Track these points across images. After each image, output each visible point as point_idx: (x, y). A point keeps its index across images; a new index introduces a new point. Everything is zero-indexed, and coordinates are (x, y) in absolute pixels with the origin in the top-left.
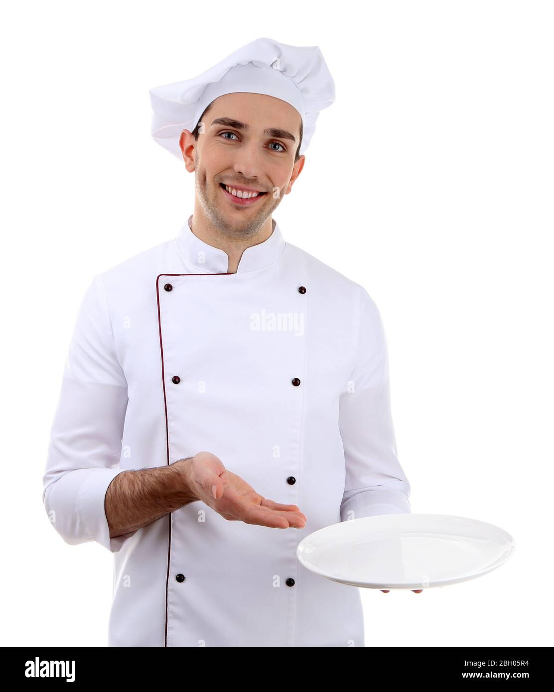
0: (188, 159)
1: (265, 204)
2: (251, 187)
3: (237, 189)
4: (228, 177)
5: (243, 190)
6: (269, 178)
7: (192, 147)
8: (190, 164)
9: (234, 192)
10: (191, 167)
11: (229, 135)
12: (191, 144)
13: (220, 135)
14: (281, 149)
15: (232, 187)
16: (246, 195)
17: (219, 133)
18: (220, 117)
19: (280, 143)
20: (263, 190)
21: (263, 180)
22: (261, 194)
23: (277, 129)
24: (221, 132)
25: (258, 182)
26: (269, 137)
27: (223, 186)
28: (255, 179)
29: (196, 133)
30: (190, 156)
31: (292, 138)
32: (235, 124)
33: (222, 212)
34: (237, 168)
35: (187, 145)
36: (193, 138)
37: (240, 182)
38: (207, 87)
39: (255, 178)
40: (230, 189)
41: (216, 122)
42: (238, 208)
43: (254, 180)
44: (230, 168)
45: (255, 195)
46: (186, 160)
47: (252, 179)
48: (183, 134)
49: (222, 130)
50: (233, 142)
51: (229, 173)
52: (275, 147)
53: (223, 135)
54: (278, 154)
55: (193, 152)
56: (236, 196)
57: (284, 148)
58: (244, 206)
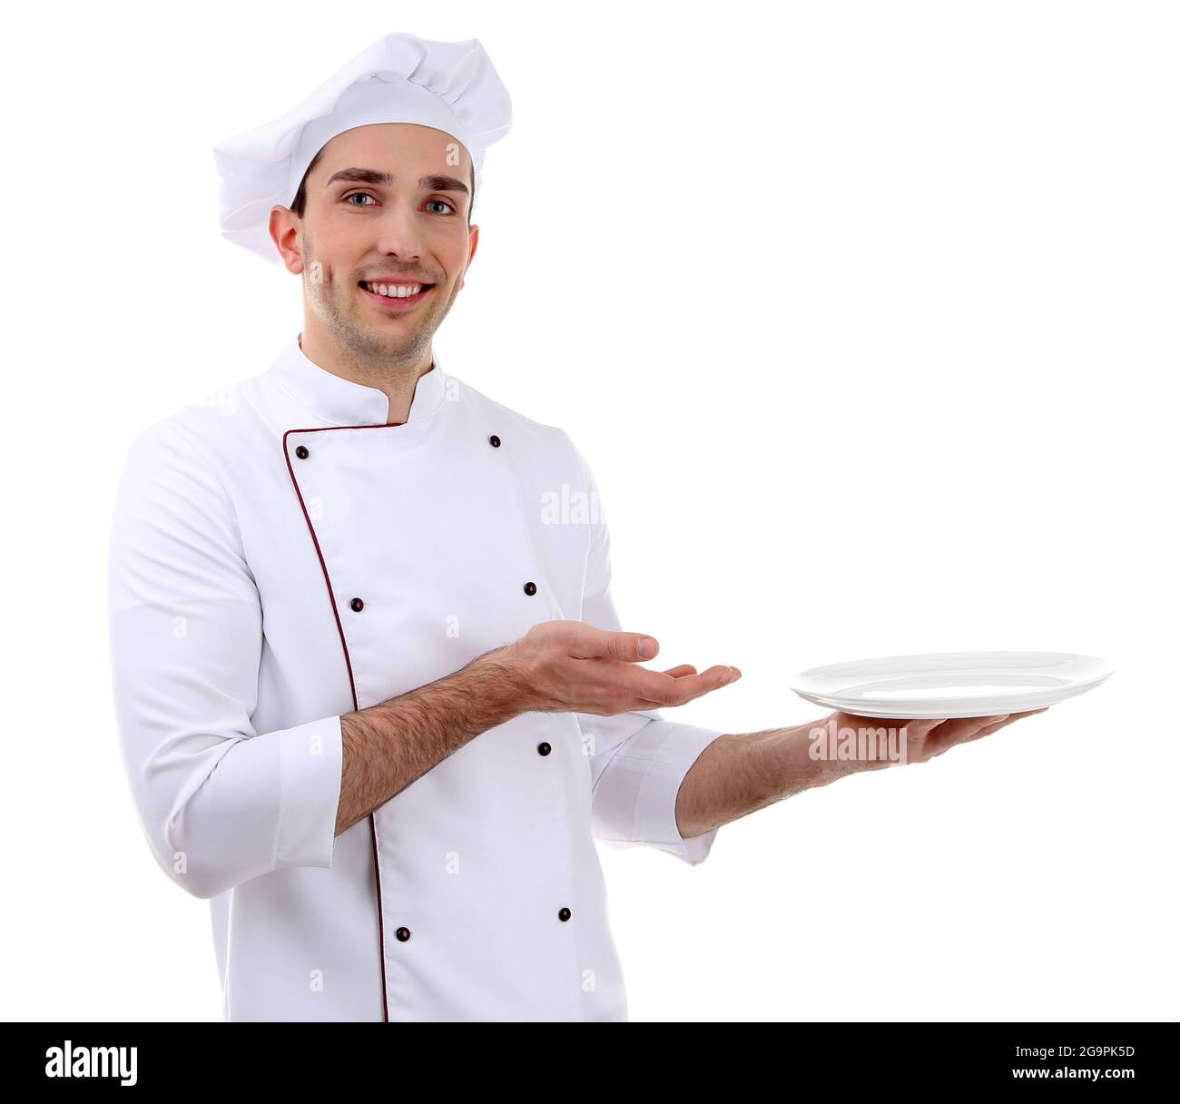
0: (291, 255)
1: (433, 305)
2: (410, 276)
3: (387, 282)
4: (370, 267)
5: (397, 283)
6: (436, 257)
7: (292, 233)
8: (294, 261)
9: (383, 290)
10: (297, 265)
11: (359, 198)
12: (291, 228)
13: (345, 200)
14: (446, 210)
15: (379, 282)
16: (402, 292)
17: (344, 197)
18: (342, 168)
19: (447, 201)
20: (429, 281)
21: (428, 263)
22: (425, 288)
23: (440, 175)
24: (347, 194)
25: (420, 267)
26: (427, 191)
27: (363, 285)
28: (417, 263)
29: (299, 205)
30: (291, 249)
31: (462, 188)
32: (370, 177)
33: (367, 327)
34: (384, 247)
35: (283, 230)
36: (294, 217)
37: (392, 271)
39: (415, 260)
40: (375, 287)
41: (336, 177)
42: (393, 316)
43: (415, 264)
44: (372, 249)
45: (416, 290)
46: (284, 255)
47: (412, 263)
48: (275, 214)
49: (350, 190)
50: (369, 209)
51: (372, 259)
52: (436, 209)
53: (351, 200)
54: (442, 220)
55: (298, 240)
56: (387, 296)
57: (450, 207)
58: (403, 310)
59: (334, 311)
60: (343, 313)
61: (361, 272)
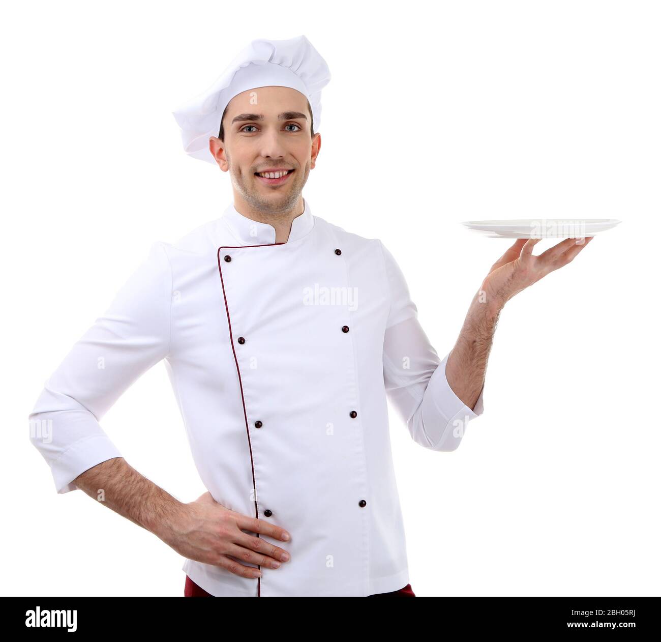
0: (222, 161)
1: (295, 180)
2: (279, 167)
3: (269, 172)
4: (259, 165)
5: (274, 171)
6: (293, 155)
7: (221, 150)
8: (224, 165)
9: (267, 175)
10: (225, 167)
11: (250, 129)
12: (219, 148)
13: (242, 130)
14: (296, 129)
15: (265, 172)
16: (277, 175)
17: (241, 129)
18: (237, 115)
19: (295, 124)
20: (291, 168)
21: (289, 159)
22: (290, 172)
23: (289, 112)
24: (242, 128)
25: (284, 161)
26: (284, 121)
27: (257, 174)
28: (282, 160)
29: (222, 136)
30: (221, 159)
31: (303, 116)
32: (252, 117)
33: (262, 195)
34: (264, 153)
35: (217, 149)
36: (220, 142)
37: (270, 165)
38: (220, 94)
39: (281, 158)
40: (263, 175)
41: (235, 120)
42: (274, 188)
43: (281, 160)
44: (258, 155)
45: (285, 173)
46: (218, 162)
47: (280, 160)
48: (211, 141)
49: (243, 125)
50: (254, 134)
51: (260, 161)
52: (291, 128)
53: (245, 130)
54: (295, 135)
55: (224, 153)
56: (270, 178)
57: (299, 127)
58: (279, 184)
59: (244, 189)
60: (249, 190)
61: (255, 169)
